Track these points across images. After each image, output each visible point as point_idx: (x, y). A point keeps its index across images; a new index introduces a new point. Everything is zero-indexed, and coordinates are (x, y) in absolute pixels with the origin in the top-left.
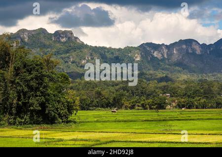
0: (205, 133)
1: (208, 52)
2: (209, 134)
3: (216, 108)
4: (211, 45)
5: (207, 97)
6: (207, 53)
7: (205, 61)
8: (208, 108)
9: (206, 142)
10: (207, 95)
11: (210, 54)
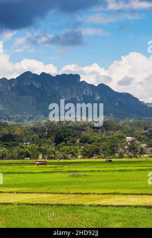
0: (5, 191)
1: (9, 89)
2: (10, 192)
3: (18, 159)
4: (12, 80)
5: (7, 145)
6: (8, 91)
7: (5, 100)
8: (8, 159)
9: (6, 202)
10: (7, 143)
11: (11, 90)
